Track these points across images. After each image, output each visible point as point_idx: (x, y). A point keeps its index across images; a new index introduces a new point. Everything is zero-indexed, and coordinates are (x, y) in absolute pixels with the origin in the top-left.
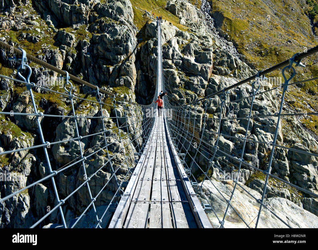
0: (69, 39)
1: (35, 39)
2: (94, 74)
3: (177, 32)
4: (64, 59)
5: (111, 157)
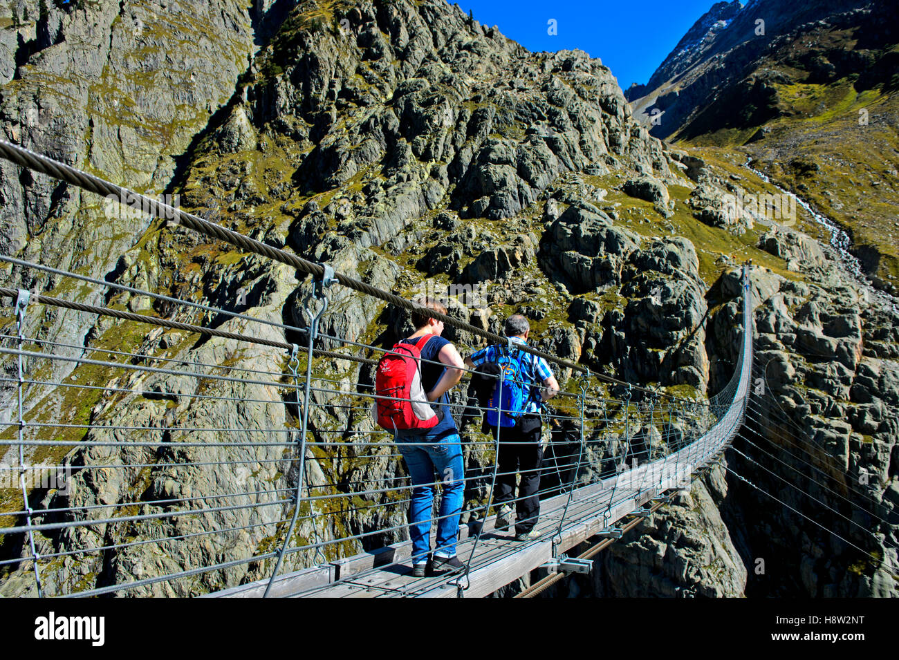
0: (590, 310)
1: (539, 313)
2: (631, 364)
3: (781, 283)
4: (583, 342)
5: (667, 513)
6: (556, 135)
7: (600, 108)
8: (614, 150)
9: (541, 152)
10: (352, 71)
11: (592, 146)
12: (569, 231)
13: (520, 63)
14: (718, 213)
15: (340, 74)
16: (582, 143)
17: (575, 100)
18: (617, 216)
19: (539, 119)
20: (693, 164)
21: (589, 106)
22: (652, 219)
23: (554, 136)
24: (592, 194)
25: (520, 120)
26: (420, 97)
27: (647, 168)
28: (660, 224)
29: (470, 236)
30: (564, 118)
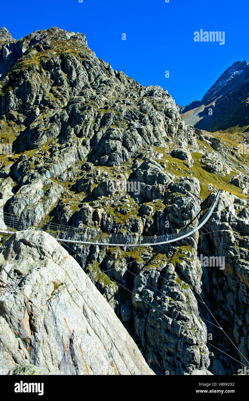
0: (148, 210)
3: (235, 199)
4: (144, 225)
5: (174, 304)
6: (142, 127)
7: (164, 115)
8: (170, 135)
9: (134, 135)
10: (48, 91)
11: (159, 133)
12: (142, 173)
13: (129, 91)
14: (213, 166)
15: (42, 92)
16: (154, 131)
17: (152, 110)
18: (166, 166)
19: (135, 119)
20: (215, 142)
21: (159, 114)
22: (182, 168)
23: (141, 127)
24: (156, 156)
25: (126, 119)
26: (80, 106)
27: (185, 144)
28: (185, 170)
29: (97, 174)
30: (147, 119)
